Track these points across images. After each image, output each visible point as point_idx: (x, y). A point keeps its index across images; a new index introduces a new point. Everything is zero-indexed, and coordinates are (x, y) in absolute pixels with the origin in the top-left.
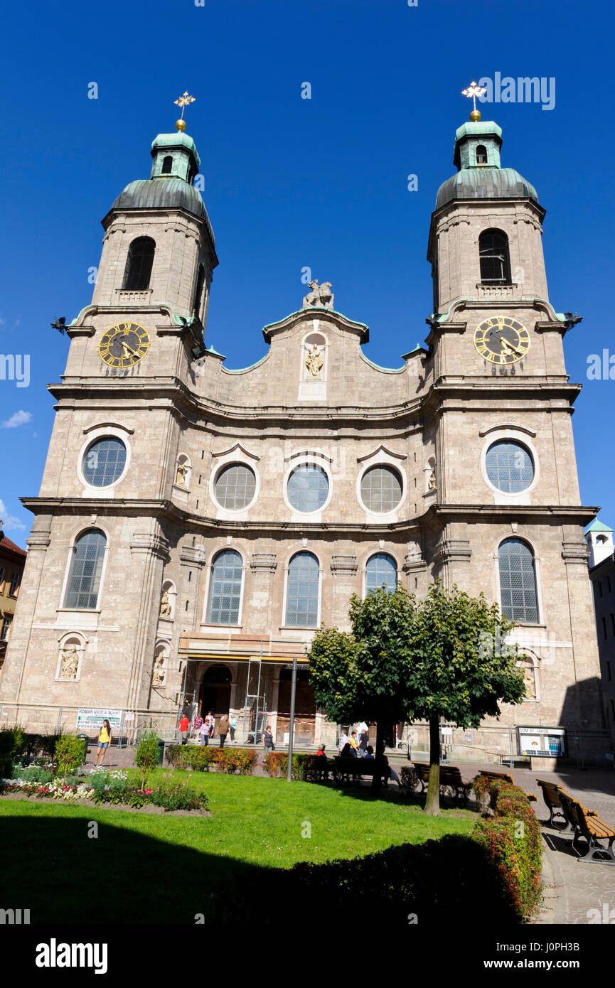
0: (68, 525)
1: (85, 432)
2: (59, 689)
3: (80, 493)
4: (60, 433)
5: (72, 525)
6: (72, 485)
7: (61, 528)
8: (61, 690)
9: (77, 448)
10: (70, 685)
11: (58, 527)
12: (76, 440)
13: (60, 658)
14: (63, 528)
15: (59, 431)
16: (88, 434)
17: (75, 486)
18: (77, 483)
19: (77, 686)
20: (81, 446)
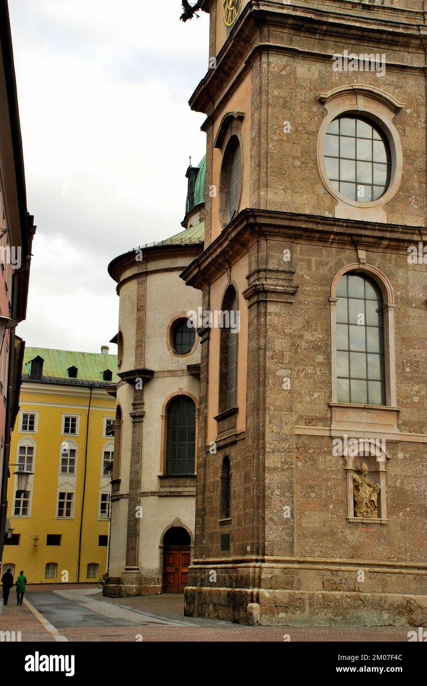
0: (320, 264)
1: (322, 101)
2: (356, 536)
3: (332, 209)
4: (278, 97)
5: (327, 263)
6: (313, 192)
7: (309, 268)
8: (360, 536)
9: (312, 128)
10: (373, 529)
11: (304, 264)
12: (305, 114)
13: (351, 485)
14: (314, 268)
15: (276, 93)
16: (326, 106)
17: (318, 195)
18: (322, 191)
19: (384, 530)
20: (318, 126)
